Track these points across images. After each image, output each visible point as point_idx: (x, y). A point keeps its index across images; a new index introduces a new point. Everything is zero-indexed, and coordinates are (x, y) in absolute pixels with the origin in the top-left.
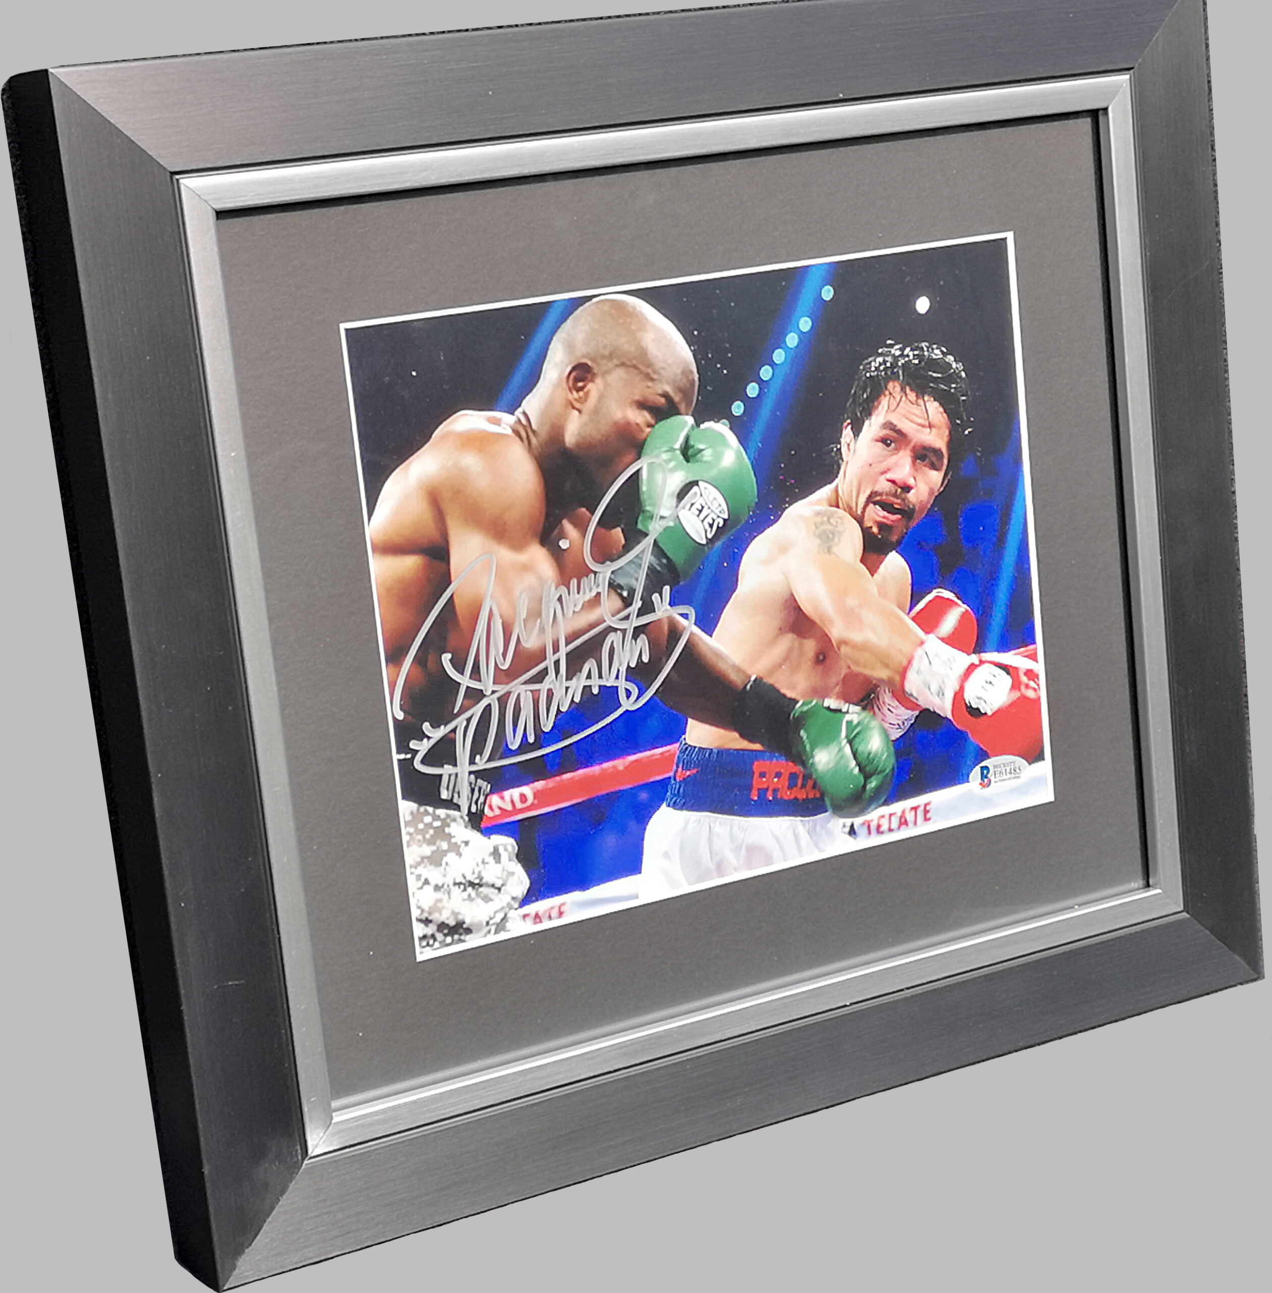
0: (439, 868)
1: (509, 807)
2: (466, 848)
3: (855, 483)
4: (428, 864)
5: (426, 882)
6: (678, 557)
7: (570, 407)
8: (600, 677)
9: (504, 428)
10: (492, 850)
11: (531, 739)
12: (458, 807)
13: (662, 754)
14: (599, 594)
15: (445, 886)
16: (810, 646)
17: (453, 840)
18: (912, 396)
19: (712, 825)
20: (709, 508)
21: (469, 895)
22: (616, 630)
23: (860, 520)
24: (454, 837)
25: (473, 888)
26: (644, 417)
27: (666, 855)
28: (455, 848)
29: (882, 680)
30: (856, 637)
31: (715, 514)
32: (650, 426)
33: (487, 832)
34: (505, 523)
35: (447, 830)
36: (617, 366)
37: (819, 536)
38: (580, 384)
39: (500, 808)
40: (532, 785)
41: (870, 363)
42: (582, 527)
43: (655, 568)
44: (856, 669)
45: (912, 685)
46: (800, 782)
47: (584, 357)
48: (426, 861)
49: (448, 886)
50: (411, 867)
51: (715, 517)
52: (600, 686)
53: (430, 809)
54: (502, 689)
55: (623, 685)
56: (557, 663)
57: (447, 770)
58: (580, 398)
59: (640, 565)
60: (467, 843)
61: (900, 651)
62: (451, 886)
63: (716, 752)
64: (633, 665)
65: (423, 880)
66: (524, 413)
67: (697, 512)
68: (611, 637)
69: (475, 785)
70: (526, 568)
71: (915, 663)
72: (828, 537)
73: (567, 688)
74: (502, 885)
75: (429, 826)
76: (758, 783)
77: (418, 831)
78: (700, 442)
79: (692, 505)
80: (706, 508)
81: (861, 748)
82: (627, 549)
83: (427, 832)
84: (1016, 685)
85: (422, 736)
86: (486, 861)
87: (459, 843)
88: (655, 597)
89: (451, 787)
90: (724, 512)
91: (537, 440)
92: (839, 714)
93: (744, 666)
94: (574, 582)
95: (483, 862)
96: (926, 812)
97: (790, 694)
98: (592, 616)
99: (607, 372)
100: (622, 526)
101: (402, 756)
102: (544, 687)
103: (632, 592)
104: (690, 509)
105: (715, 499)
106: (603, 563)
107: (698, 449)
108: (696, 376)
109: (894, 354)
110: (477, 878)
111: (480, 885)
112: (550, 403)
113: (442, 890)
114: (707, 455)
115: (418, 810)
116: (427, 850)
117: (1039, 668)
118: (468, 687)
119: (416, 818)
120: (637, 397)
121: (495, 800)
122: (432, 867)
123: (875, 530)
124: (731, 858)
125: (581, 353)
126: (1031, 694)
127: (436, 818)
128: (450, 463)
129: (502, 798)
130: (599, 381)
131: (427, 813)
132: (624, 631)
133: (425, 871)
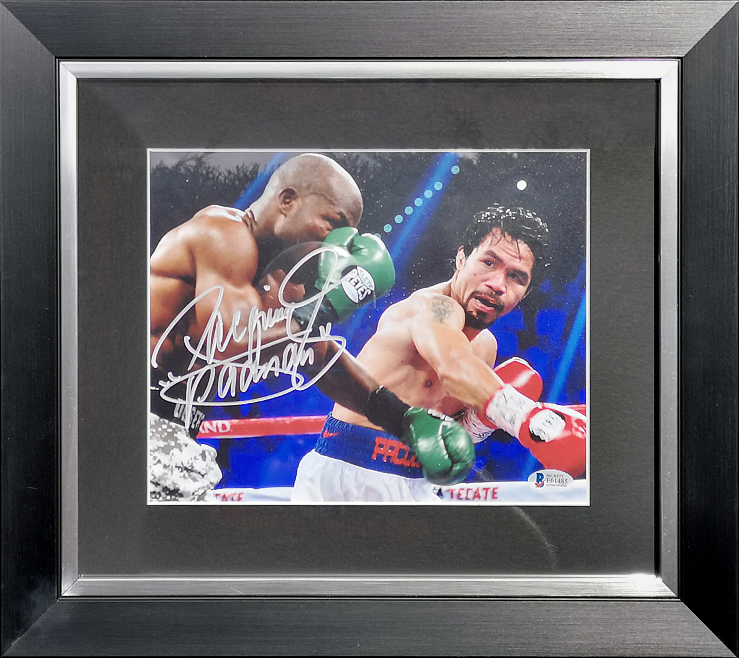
0: (167, 456)
1: (215, 430)
2: (186, 448)
3: (463, 284)
4: (162, 452)
5: (159, 462)
7: (280, 212)
8: (281, 367)
9: (238, 218)
10: (201, 452)
11: (233, 394)
12: (183, 424)
13: (315, 419)
14: (285, 320)
15: (170, 467)
16: (422, 376)
17: (178, 442)
18: (509, 238)
19: (344, 469)
20: (362, 282)
21: (184, 475)
22: (294, 342)
23: (465, 307)
24: (179, 440)
25: (187, 471)
26: (326, 224)
27: (311, 480)
28: (179, 447)
29: (471, 406)
31: (366, 287)
32: (329, 230)
33: (200, 441)
34: (232, 271)
35: (175, 435)
36: (312, 193)
37: (435, 311)
38: (287, 200)
39: (209, 430)
40: (230, 421)
41: (481, 214)
42: (279, 280)
43: (323, 311)
44: (453, 395)
45: (492, 412)
46: (406, 455)
47: (292, 185)
48: (160, 449)
49: (172, 467)
50: (151, 451)
51: (366, 289)
52: (280, 373)
53: (167, 421)
55: (294, 374)
56: (254, 354)
57: (179, 401)
58: (287, 208)
59: (314, 308)
60: (186, 445)
61: (485, 390)
62: (174, 467)
63: (351, 425)
64: (302, 364)
65: (157, 460)
66: (251, 212)
67: (354, 284)
68: (290, 346)
69: (196, 413)
70: (242, 298)
71: (495, 400)
72: (441, 313)
73: (259, 370)
74: (205, 474)
75: (165, 430)
76: (378, 450)
77: (157, 432)
78: (361, 244)
79: (351, 279)
80: (360, 282)
81: (452, 444)
82: (306, 297)
83: (163, 434)
84: (568, 426)
85: (167, 379)
86: (197, 458)
87: (181, 444)
88: (321, 328)
89: (181, 411)
90: (372, 286)
91: (257, 227)
92: (437, 420)
93: (376, 379)
94: (270, 310)
95: (195, 458)
96: (494, 493)
97: (405, 401)
98: (280, 332)
99: (306, 196)
100: (305, 284)
101: (154, 388)
102: (244, 366)
103: (307, 323)
104: (350, 281)
105: (367, 278)
106: (290, 303)
107: (359, 247)
108: (362, 206)
109: (498, 212)
110: (190, 466)
111: (192, 471)
112: (267, 208)
113: (168, 468)
114: (365, 252)
115: (159, 420)
116: (162, 444)
117: (586, 419)
118: (198, 358)
119: (157, 425)
120: (323, 213)
121: (206, 424)
122: (164, 454)
123: (474, 314)
124: (354, 491)
125: (290, 182)
126: (579, 435)
127: (170, 427)
128: (203, 232)
129: (211, 424)
130: (299, 200)
131: (165, 423)
132: (299, 344)
133: (159, 455)
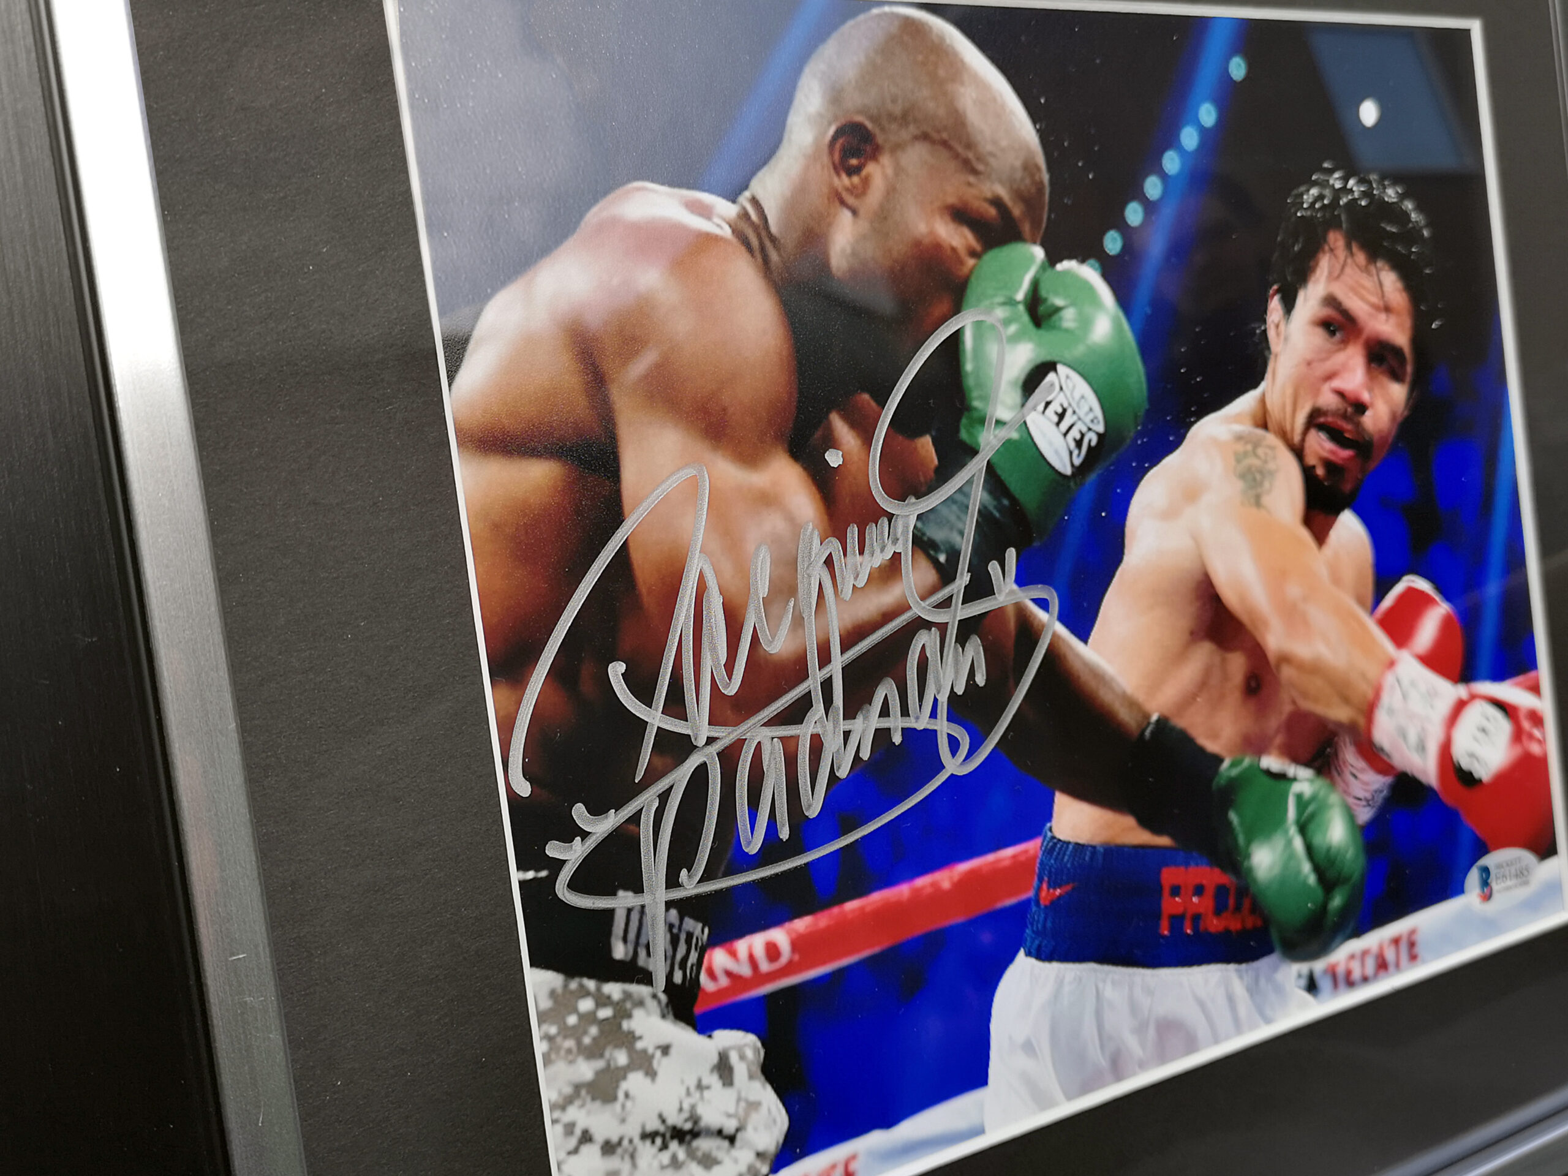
0: (609, 1107)
1: (745, 971)
2: (665, 1061)
3: (1289, 391)
4: (589, 1099)
5: (586, 1138)
6: (1028, 495)
7: (837, 203)
8: (905, 712)
9: (718, 226)
10: (715, 1059)
11: (784, 834)
12: (646, 978)
13: (1014, 857)
14: (897, 556)
15: (625, 1143)
16: (1237, 664)
17: (639, 1045)
18: (1361, 257)
19: (1101, 985)
20: (1074, 412)
21: (674, 1160)
22: (927, 625)
23: (1298, 452)
24: (640, 1038)
25: (681, 1141)
26: (965, 238)
27: (1029, 1048)
28: (644, 1063)
29: (1340, 725)
30: (1303, 649)
31: (1085, 424)
32: (973, 254)
33: (705, 1025)
34: (724, 409)
35: (625, 1025)
36: (916, 138)
37: (1242, 476)
38: (854, 162)
39: (728, 974)
40: (787, 925)
41: (1302, 195)
42: (865, 430)
43: (991, 514)
44: (1307, 705)
45: (1384, 732)
46: (1231, 902)
47: (860, 112)
48: (583, 1092)
49: (631, 1141)
51: (1084, 429)
52: (905, 731)
53: (591, 984)
54: (727, 736)
55: (943, 727)
56: (827, 685)
57: (624, 900)
58: (854, 187)
59: (967, 507)
60: (665, 1050)
61: (1363, 676)
62: (636, 1139)
63: (1102, 850)
64: (960, 690)
65: (578, 1132)
66: (755, 201)
67: (1056, 419)
68: (925, 639)
69: (680, 929)
70: (766, 500)
71: (1386, 699)
72: (1255, 479)
73: (847, 734)
74: (738, 1130)
75: (589, 1018)
76: (1172, 905)
77: (566, 1032)
78: (1057, 294)
79: (1048, 404)
80: (1069, 412)
81: (1318, 840)
82: (944, 474)
83: (585, 1032)
84: (1518, 735)
85: (570, 832)
86: (705, 1082)
87: (651, 1050)
88: (994, 567)
89: (632, 936)
90: (1099, 422)
91: (780, 255)
92: (1282, 784)
93: (1140, 697)
94: (853, 532)
95: (700, 1087)
96: (1412, 945)
97: (1211, 746)
98: (887, 598)
99: (897, 148)
100: (934, 433)
101: (530, 875)
102: (804, 731)
103: (954, 555)
104: (1044, 412)
105: (1083, 397)
106: (903, 499)
107: (1053, 305)
108: (1046, 177)
109: (1333, 185)
110: (686, 1120)
111: (695, 1134)
112: (801, 190)
113: (619, 1151)
114: (1069, 318)
115: (566, 986)
116: (586, 1070)
117: (1545, 704)
118: (658, 728)
119: (562, 1003)
120: (951, 200)
121: (719, 958)
122: (598, 1104)
123: (1320, 471)
124: (1133, 1044)
125: (856, 105)
126: (1535, 749)
127: (602, 1001)
129: (733, 954)
130: (886, 160)
131: (584, 993)
132: (943, 628)
133: (582, 1115)
